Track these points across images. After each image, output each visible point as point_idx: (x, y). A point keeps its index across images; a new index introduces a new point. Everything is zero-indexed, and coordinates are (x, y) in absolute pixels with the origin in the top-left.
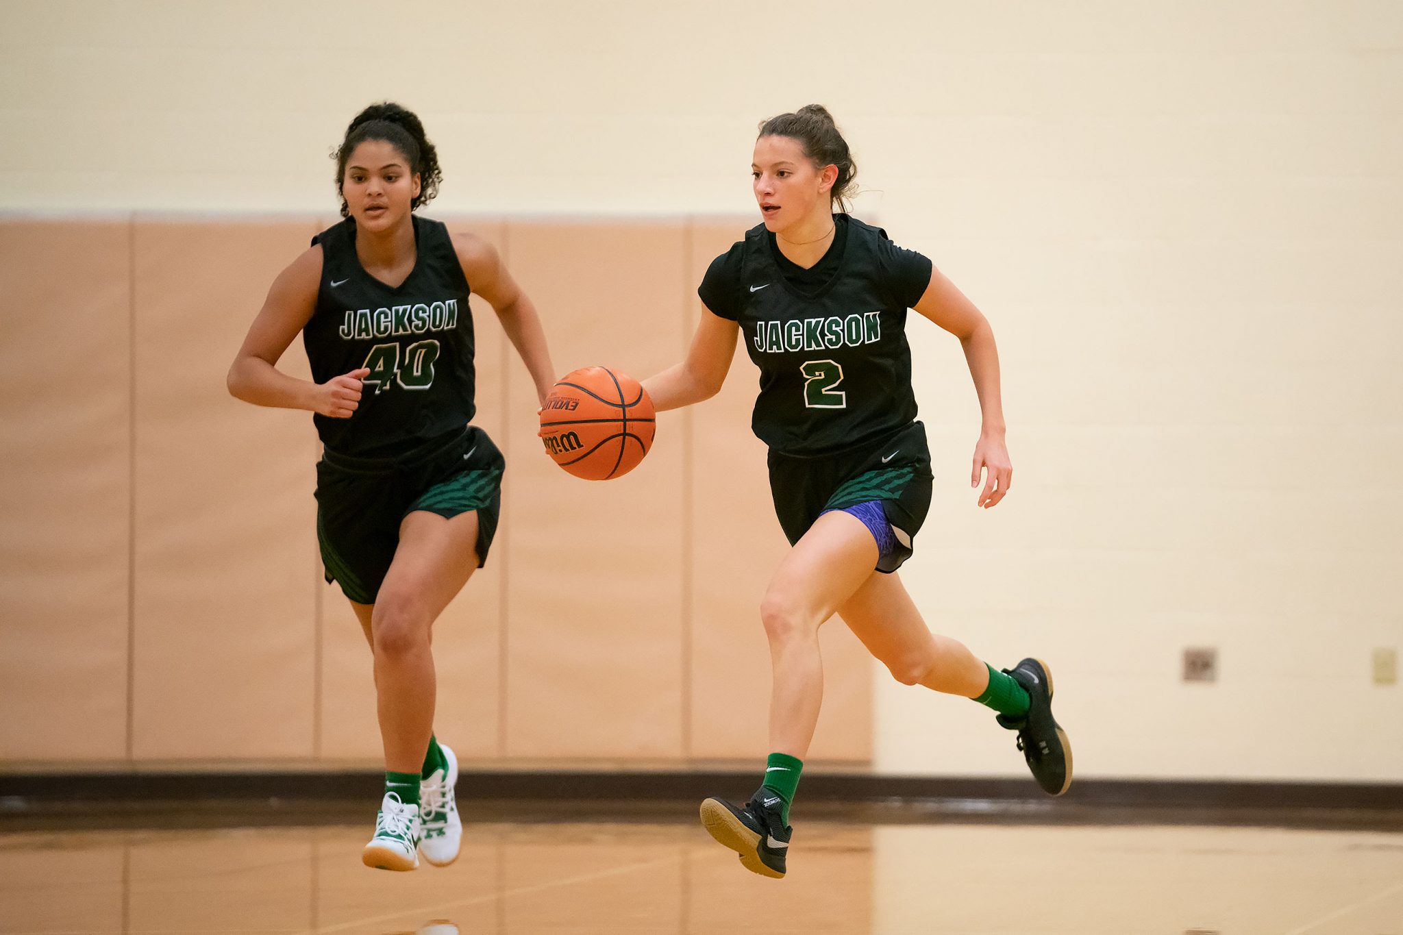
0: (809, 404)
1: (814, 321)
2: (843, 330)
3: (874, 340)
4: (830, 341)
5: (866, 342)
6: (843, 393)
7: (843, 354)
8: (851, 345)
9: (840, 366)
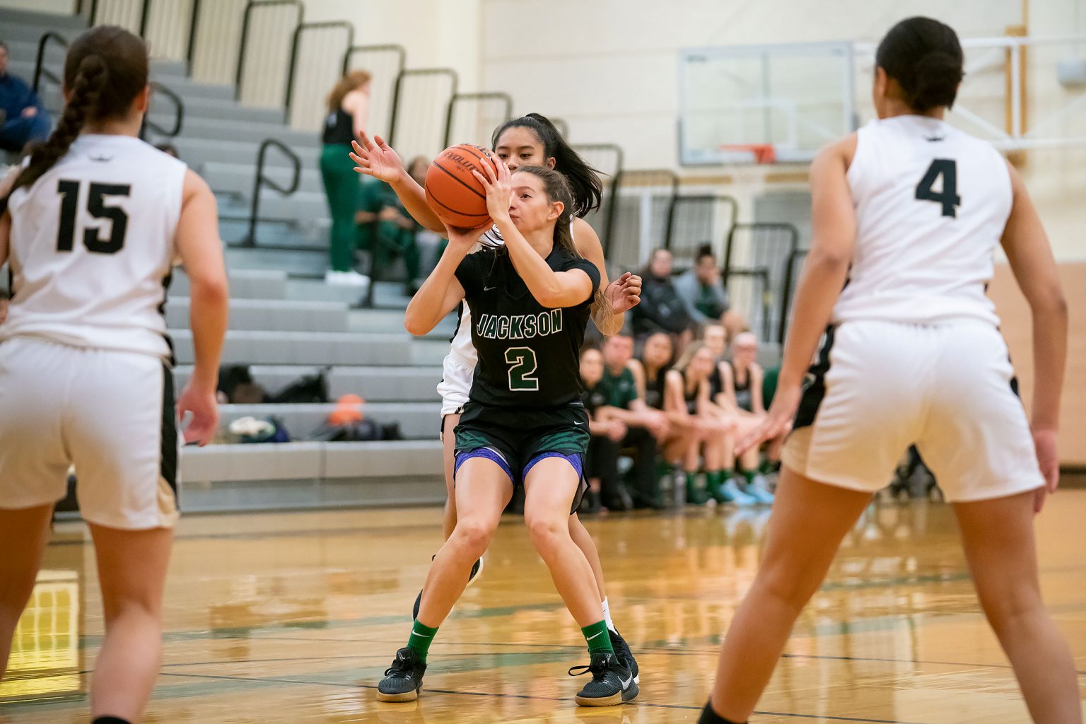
0: (512, 388)
1: (517, 318)
2: (536, 324)
3: (557, 331)
4: (527, 332)
5: (553, 333)
6: (537, 379)
7: (536, 342)
8: (542, 335)
9: (534, 352)
